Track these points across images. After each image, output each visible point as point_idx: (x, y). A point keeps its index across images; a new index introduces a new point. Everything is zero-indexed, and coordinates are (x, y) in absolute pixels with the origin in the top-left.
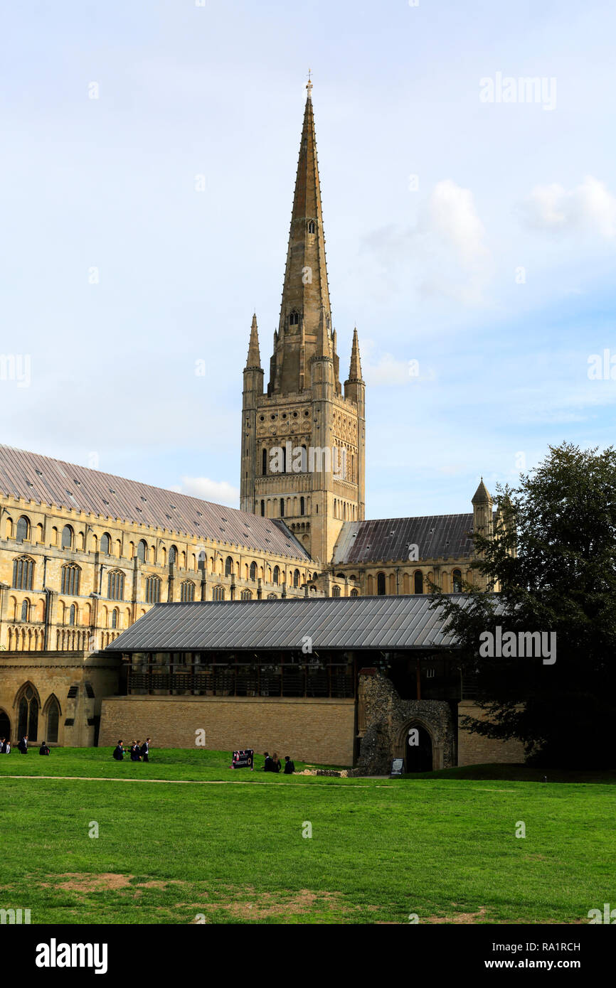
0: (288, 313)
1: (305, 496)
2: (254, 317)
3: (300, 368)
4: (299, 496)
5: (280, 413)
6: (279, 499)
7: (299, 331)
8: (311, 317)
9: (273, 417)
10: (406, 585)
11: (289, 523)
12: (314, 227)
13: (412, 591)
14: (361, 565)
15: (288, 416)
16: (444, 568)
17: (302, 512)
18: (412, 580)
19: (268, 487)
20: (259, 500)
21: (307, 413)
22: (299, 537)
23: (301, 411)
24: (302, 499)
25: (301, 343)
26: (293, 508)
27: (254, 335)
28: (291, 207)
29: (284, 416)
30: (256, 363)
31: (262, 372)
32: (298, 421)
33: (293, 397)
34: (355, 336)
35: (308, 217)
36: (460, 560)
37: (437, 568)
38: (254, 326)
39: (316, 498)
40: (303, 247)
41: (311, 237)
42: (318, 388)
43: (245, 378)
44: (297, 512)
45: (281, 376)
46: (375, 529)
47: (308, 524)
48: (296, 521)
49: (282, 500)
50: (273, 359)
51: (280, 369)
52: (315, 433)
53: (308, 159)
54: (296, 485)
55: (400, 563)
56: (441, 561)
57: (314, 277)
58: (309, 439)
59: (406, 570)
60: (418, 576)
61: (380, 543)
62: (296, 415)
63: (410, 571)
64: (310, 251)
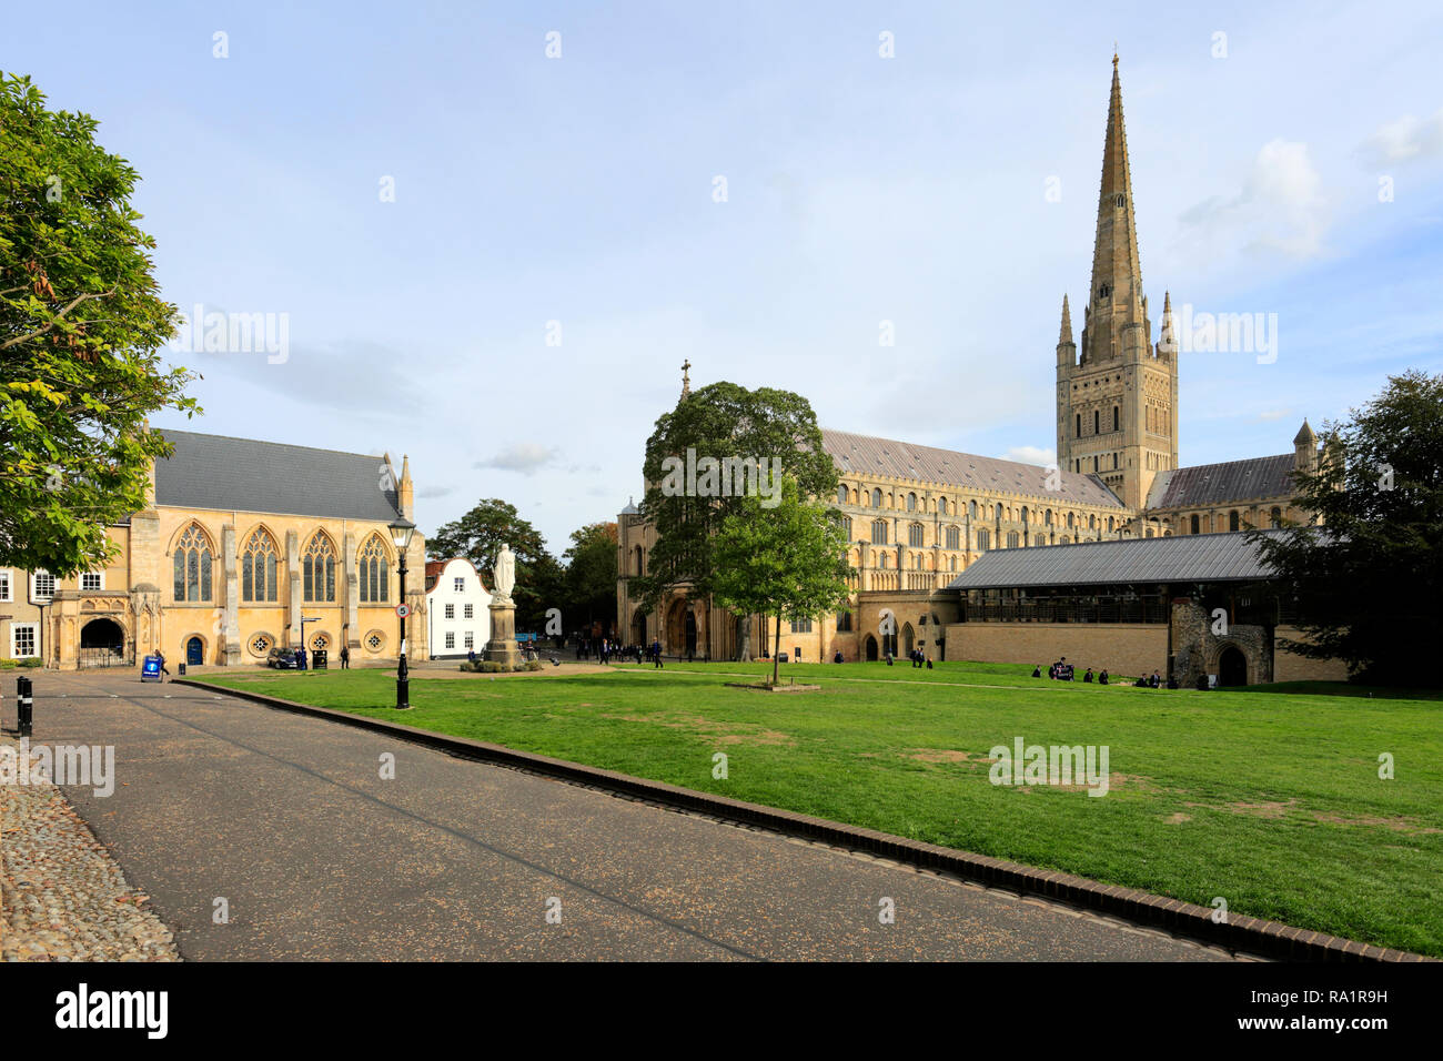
0: (1098, 288)
1: (1118, 452)
2: (1066, 297)
3: (1111, 337)
4: (1112, 453)
5: (1092, 381)
6: (1093, 457)
7: (1110, 301)
8: (1121, 288)
9: (1086, 385)
10: (1221, 524)
11: (1103, 477)
12: (1123, 201)
13: (1227, 528)
14: (1175, 509)
15: (1100, 382)
16: (1261, 507)
17: (1116, 467)
19: (1084, 446)
20: (1074, 459)
21: (1118, 378)
22: (1113, 488)
23: (1112, 376)
24: (1115, 454)
25: (1111, 313)
26: (1106, 464)
27: (1066, 314)
28: (1099, 186)
29: (1097, 383)
30: (1068, 339)
31: (1074, 346)
32: (1110, 385)
33: (1105, 365)
34: (1167, 298)
35: (1116, 192)
36: (1280, 499)
37: (1254, 507)
38: (1066, 306)
39: (1129, 453)
40: (1113, 222)
41: (1120, 211)
42: (1129, 354)
43: (1058, 354)
44: (1111, 465)
45: (1093, 347)
46: (1188, 477)
47: (1121, 476)
48: (1109, 475)
49: (1096, 457)
50: (1085, 333)
51: (1092, 340)
52: (1126, 394)
53: (1116, 134)
54: (1109, 442)
55: (1214, 505)
56: (1259, 501)
57: (1124, 248)
58: (1121, 401)
59: (1220, 511)
60: (1234, 515)
61: (1194, 486)
62: (1107, 380)
63: (1226, 511)
64: (1119, 225)
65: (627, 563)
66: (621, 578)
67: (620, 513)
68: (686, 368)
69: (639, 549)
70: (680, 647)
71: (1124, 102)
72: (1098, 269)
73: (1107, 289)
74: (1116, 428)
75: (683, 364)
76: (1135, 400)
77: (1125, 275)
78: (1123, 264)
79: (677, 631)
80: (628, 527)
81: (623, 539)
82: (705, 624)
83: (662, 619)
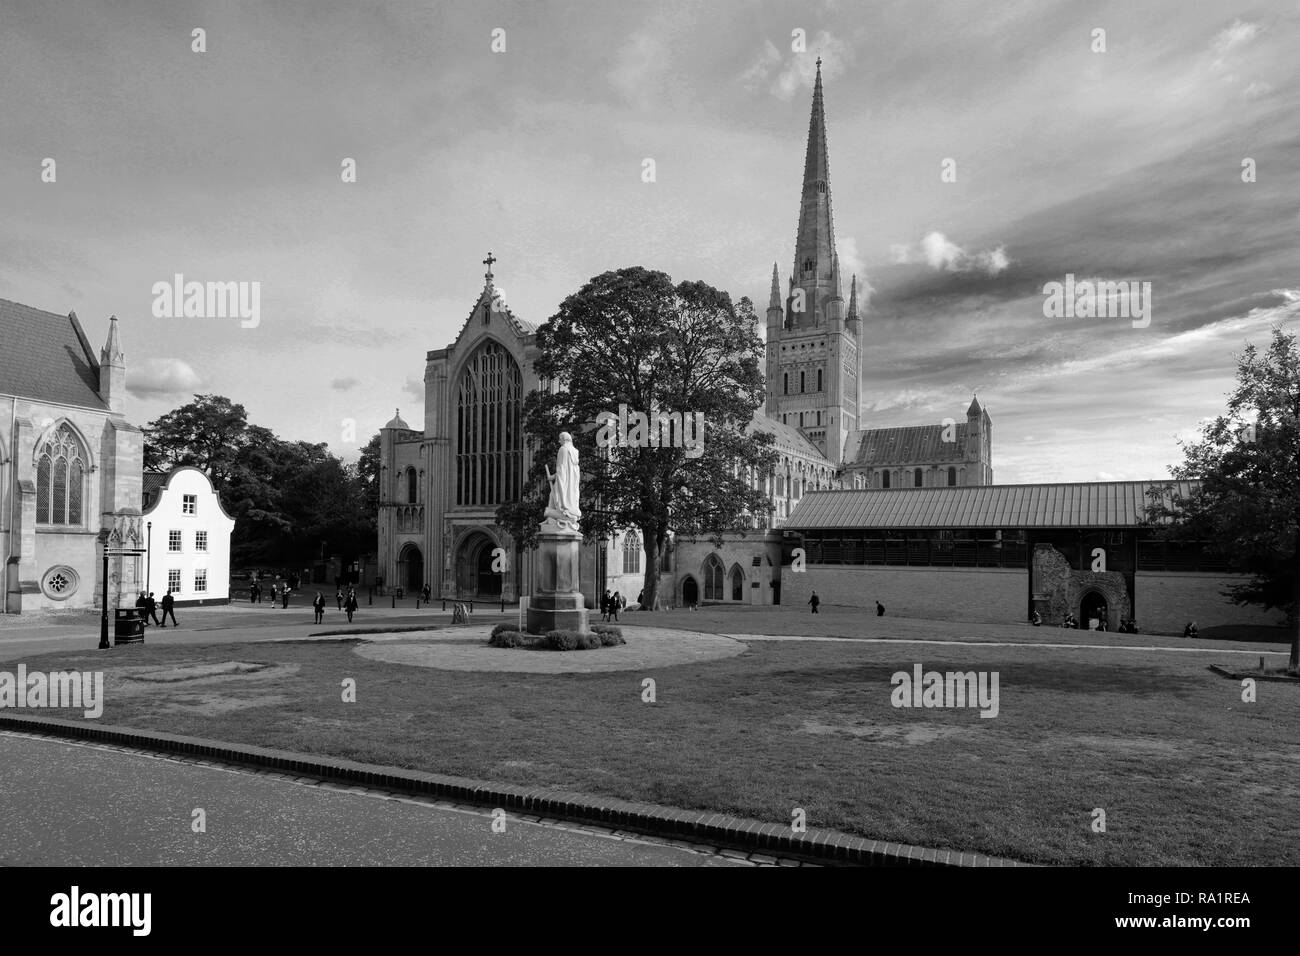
0: (804, 261)
1: (821, 411)
2: (776, 265)
3: (815, 307)
4: (816, 411)
5: (799, 344)
6: (799, 413)
7: (814, 275)
8: (823, 265)
9: (793, 348)
10: (908, 480)
11: (808, 432)
12: (824, 187)
13: (912, 485)
14: (869, 465)
15: (807, 346)
16: (941, 467)
17: (819, 423)
18: (913, 476)
19: (790, 403)
20: (782, 414)
21: (822, 344)
22: (817, 443)
23: (817, 342)
24: (819, 412)
25: (815, 286)
26: (810, 420)
27: (775, 280)
28: (802, 170)
29: (803, 346)
30: (777, 304)
31: (782, 310)
32: (815, 350)
33: (810, 331)
34: (854, 281)
35: (819, 179)
36: (955, 460)
37: (935, 467)
38: (775, 272)
39: (831, 412)
40: (816, 204)
41: (822, 196)
42: (833, 322)
43: (768, 316)
44: (814, 422)
45: (798, 314)
46: (876, 436)
47: (824, 433)
48: (813, 431)
49: (801, 414)
50: (791, 300)
52: (830, 359)
53: (819, 128)
54: (813, 401)
55: (902, 463)
56: (939, 462)
57: (825, 230)
58: (825, 365)
59: (908, 468)
60: (918, 473)
61: (882, 446)
62: (813, 345)
63: (912, 469)
64: (821, 208)
65: (394, 487)
66: (383, 505)
67: (384, 427)
68: (489, 261)
69: (412, 471)
70: (471, 589)
71: (825, 100)
72: (803, 245)
73: (811, 263)
74: (820, 389)
75: (486, 258)
76: (837, 365)
77: (825, 254)
78: (824, 243)
79: (467, 570)
80: (395, 444)
81: (389, 459)
82: (514, 563)
83: (449, 555)
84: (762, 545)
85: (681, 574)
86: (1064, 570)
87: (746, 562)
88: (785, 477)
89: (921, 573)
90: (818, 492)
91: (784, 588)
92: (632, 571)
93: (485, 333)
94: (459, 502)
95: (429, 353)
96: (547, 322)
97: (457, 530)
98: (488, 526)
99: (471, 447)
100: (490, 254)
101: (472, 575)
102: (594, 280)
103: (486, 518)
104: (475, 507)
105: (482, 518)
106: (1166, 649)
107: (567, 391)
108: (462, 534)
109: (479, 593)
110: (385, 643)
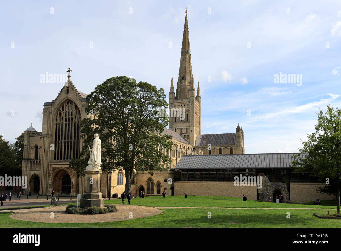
0: (181, 77)
1: (188, 128)
2: (172, 78)
3: (185, 92)
4: (186, 128)
5: (180, 105)
6: (180, 128)
7: (185, 82)
8: (188, 79)
9: (178, 106)
10: (217, 152)
11: (183, 135)
12: (188, 53)
14: (204, 146)
15: (183, 106)
16: (228, 147)
17: (187, 132)
18: (218, 151)
19: (177, 125)
20: (174, 128)
21: (188, 105)
22: (186, 139)
23: (186, 104)
24: (187, 128)
25: (185, 85)
26: (184, 131)
27: (172, 83)
28: (181, 47)
29: (181, 106)
30: (173, 91)
31: (174, 93)
32: (185, 107)
33: (184, 100)
35: (187, 50)
36: (232, 145)
37: (226, 147)
38: (172, 80)
39: (191, 128)
40: (186, 58)
41: (188, 56)
42: (191, 98)
43: (170, 95)
44: (185, 132)
45: (180, 95)
46: (206, 137)
47: (189, 135)
48: (185, 134)
49: (181, 129)
50: (177, 90)
51: (180, 93)
52: (191, 110)
53: (187, 33)
54: (185, 124)
55: (215, 146)
56: (227, 146)
57: (189, 67)
58: (189, 112)
59: (217, 148)
60: (220, 149)
61: (208, 141)
62: (185, 105)
63: (218, 148)
64: (187, 60)
65: (29, 153)
66: (25, 160)
67: (26, 130)
68: (69, 71)
69: (36, 147)
70: (59, 192)
71: (188, 24)
72: (181, 71)
73: (184, 78)
74: (187, 120)
75: (68, 70)
76: (193, 112)
77: (189, 75)
78: (188, 71)
79: (58, 184)
80: (30, 136)
81: (27, 142)
82: (76, 181)
83: (50, 178)
84: (168, 174)
85: (139, 185)
86: (268, 183)
87: (162, 181)
88: (176, 150)
89: (221, 184)
90: (187, 156)
91: (175, 190)
92: (120, 184)
93: (67, 97)
94: (55, 159)
95: (45, 103)
96: (90, 94)
97: (54, 169)
98: (66, 168)
99: (60, 138)
100: (69, 69)
101: (59, 186)
102: (108, 80)
103: (65, 165)
104: (62, 161)
105: (64, 165)
106: (300, 209)
107: (97, 119)
108: (56, 171)
109: (62, 193)
110: (23, 213)
